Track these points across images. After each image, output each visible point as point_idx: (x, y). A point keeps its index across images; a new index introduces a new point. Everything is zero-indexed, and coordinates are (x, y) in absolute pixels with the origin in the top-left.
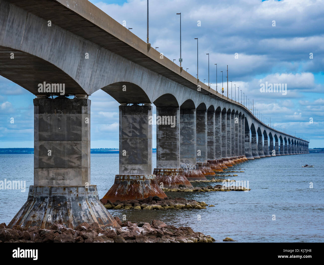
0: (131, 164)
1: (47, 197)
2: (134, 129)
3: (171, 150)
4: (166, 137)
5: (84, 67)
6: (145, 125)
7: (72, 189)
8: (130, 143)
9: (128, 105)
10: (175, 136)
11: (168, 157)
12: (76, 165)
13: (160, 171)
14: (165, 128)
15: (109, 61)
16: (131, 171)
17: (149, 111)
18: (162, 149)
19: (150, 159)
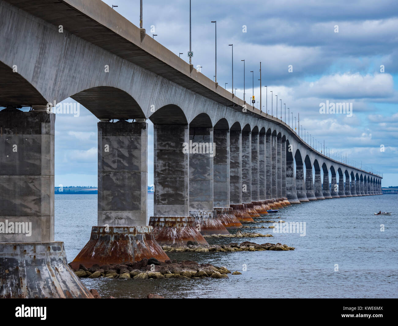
0: (115, 210)
2: (121, 158)
3: (176, 189)
4: (169, 170)
5: (44, 63)
6: (136, 151)
7: (26, 248)
8: (114, 179)
9: (111, 121)
10: (181, 167)
11: (171, 199)
12: (33, 211)
13: (159, 221)
14: (166, 157)
15: (83, 54)
16: (115, 221)
17: (143, 130)
18: (162, 188)
19: (145, 203)
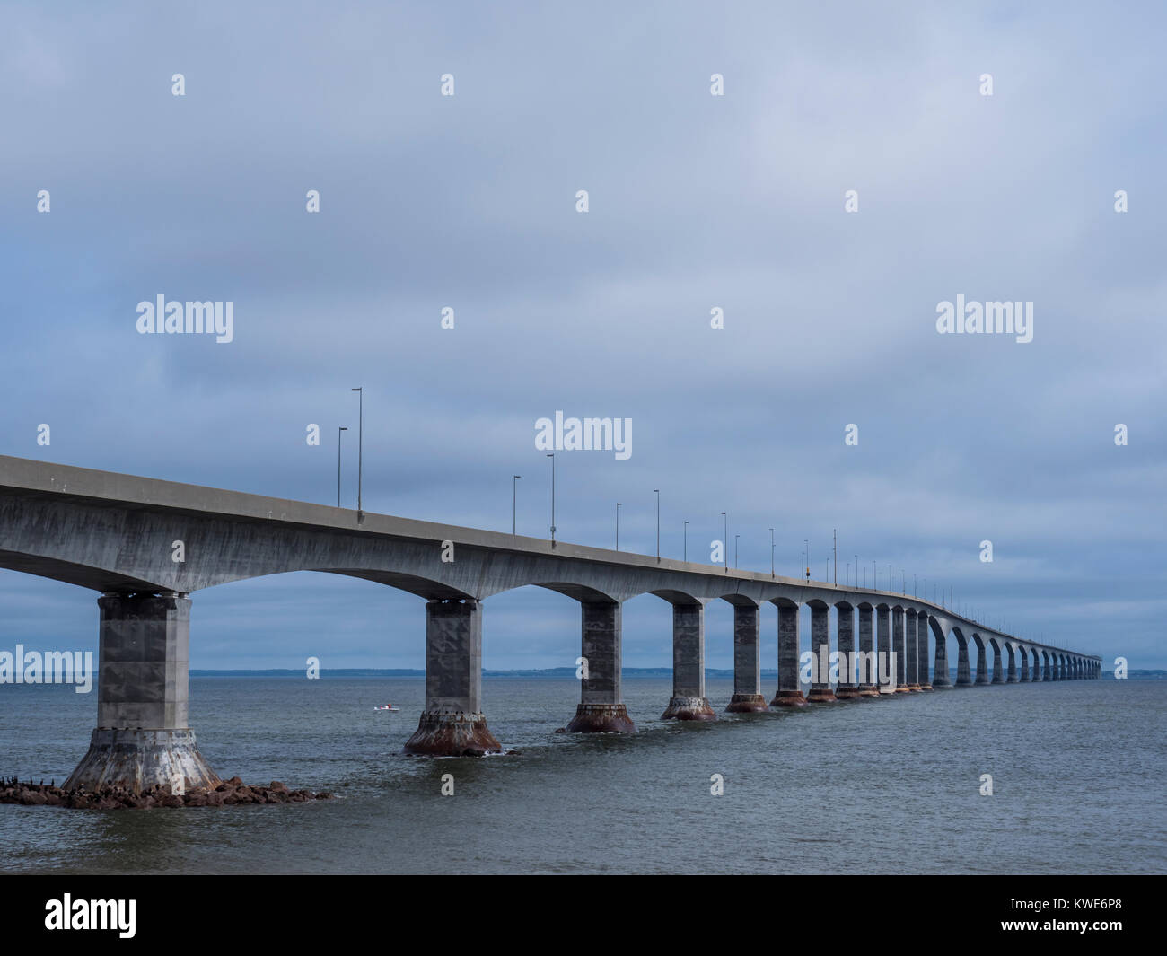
0: (443, 697)
1: (109, 746)
2: (449, 641)
3: (605, 674)
4: (597, 653)
6: (466, 634)
7: (146, 734)
8: (442, 663)
10: (611, 650)
11: (601, 685)
12: (156, 698)
13: (586, 709)
17: (472, 612)
